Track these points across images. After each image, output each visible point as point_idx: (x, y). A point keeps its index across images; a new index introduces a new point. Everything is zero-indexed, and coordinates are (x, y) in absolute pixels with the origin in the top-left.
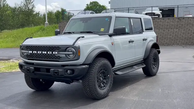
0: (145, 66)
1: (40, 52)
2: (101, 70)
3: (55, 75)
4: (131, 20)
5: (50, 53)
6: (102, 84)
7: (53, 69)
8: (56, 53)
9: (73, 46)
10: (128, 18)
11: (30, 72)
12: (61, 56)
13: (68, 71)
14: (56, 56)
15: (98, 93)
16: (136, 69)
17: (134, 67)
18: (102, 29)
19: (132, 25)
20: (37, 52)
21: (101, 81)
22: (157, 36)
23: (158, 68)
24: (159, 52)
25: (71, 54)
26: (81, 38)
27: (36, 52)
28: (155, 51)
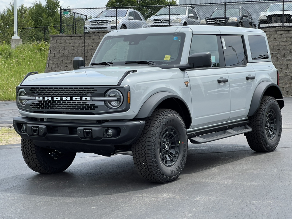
0: (250, 130)
1: (59, 98)
2: (166, 131)
3: (86, 138)
4: (223, 40)
5: (76, 99)
6: (167, 156)
7: (82, 128)
8: (88, 99)
9: (118, 87)
10: (217, 35)
11: (38, 134)
12: (97, 103)
13: (110, 131)
14: (88, 105)
15: (161, 171)
16: (231, 135)
17: (228, 131)
18: (166, 56)
19: (225, 48)
20: (52, 98)
21: (167, 151)
22: (278, 72)
23: (279, 136)
24: (282, 104)
25: (114, 101)
26: (131, 73)
27: (50, 98)
28: (272, 101)
